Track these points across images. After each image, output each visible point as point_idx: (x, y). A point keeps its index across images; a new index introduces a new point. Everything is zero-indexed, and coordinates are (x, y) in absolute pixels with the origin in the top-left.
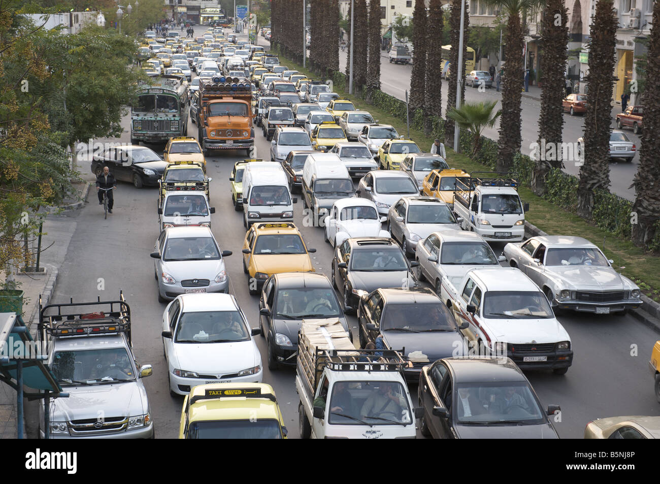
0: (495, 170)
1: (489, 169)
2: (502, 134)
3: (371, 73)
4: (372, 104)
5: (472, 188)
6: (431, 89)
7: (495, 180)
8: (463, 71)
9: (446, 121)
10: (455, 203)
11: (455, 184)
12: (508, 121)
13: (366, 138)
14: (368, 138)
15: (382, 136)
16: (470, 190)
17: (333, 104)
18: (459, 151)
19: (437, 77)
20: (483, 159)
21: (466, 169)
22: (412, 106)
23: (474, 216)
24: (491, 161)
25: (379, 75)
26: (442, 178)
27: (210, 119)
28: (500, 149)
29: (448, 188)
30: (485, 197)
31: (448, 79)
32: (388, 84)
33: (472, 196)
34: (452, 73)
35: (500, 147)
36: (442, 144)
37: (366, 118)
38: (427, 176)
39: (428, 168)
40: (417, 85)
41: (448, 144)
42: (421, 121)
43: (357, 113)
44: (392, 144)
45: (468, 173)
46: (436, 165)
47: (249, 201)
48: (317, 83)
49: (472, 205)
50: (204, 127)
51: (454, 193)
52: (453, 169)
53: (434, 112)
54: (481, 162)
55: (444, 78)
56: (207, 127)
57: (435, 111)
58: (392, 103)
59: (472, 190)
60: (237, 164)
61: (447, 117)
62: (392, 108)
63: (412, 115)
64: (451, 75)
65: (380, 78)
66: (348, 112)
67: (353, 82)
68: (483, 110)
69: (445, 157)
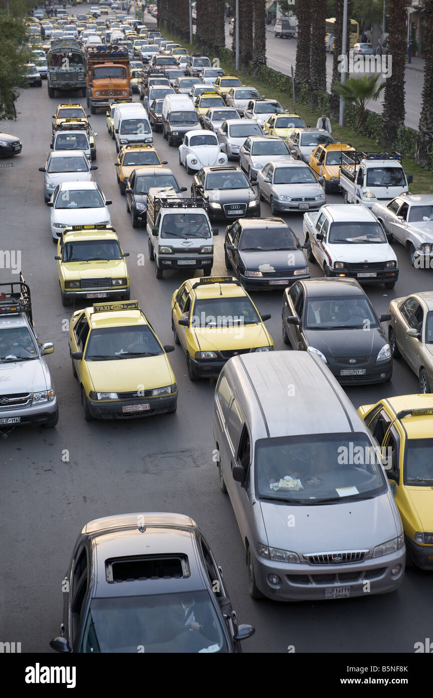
0: (379, 143)
1: (374, 142)
2: (387, 107)
3: (257, 49)
4: (259, 80)
5: (357, 162)
6: (316, 63)
7: (380, 153)
8: (347, 45)
9: (331, 95)
10: (341, 176)
11: (341, 158)
12: (392, 94)
13: (252, 113)
14: (254, 113)
15: (268, 111)
16: (356, 164)
17: (220, 81)
18: (344, 125)
19: (321, 51)
20: (368, 132)
21: (351, 143)
22: (297, 81)
23: (360, 189)
24: (375, 134)
25: (265, 50)
26: (328, 153)
27: (94, 81)
28: (384, 122)
29: (334, 162)
30: (370, 170)
31: (332, 53)
32: (273, 59)
33: (357, 169)
34: (336, 47)
35: (384, 120)
36: (327, 119)
37: (252, 94)
38: (313, 151)
39: (314, 143)
40: (302, 59)
41: (334, 118)
42: (307, 95)
43: (243, 89)
44: (278, 118)
45: (354, 148)
46: (322, 140)
47: (119, 131)
48: (198, 56)
49: (358, 178)
50: (90, 89)
51: (340, 167)
52: (339, 143)
53: (319, 87)
54: (366, 135)
55: (328, 52)
56: (92, 88)
57: (320, 85)
58: (278, 78)
59: (357, 164)
60: (112, 105)
61: (332, 91)
62: (278, 84)
63: (298, 90)
64: (336, 49)
65: (266, 53)
66: (234, 89)
67: (239, 58)
68: (367, 84)
69: (331, 131)
